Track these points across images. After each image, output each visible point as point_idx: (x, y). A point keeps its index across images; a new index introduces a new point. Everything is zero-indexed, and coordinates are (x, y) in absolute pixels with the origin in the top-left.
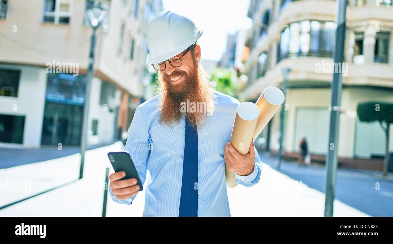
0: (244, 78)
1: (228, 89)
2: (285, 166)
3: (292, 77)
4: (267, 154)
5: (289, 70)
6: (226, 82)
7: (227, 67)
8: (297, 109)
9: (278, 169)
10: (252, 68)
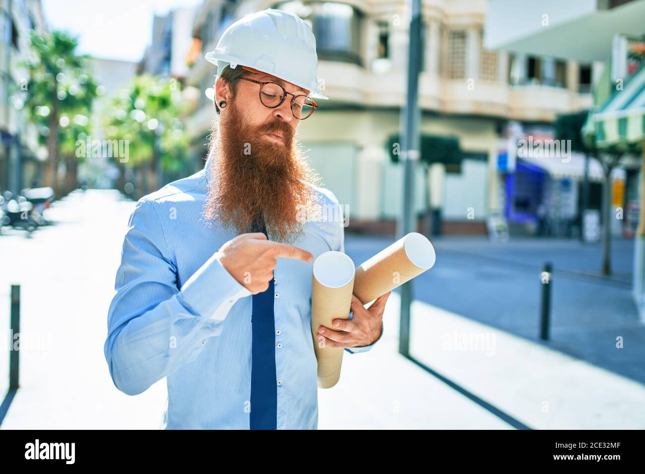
0: (191, 92)
1: (166, 114)
6: (164, 102)
7: (158, 72)
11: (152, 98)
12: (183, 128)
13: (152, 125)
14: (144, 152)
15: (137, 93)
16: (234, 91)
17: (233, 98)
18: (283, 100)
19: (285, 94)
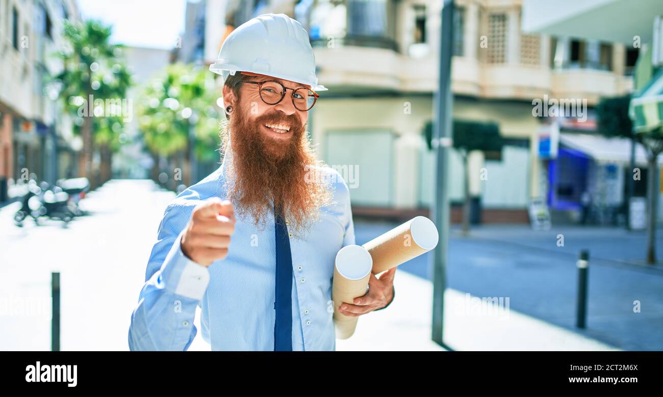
1: (200, 102)
6: (197, 91)
7: (191, 60)
11: (186, 87)
13: (186, 113)
14: (178, 142)
15: (170, 81)
16: (238, 95)
17: (238, 101)
18: (283, 96)
19: (285, 89)
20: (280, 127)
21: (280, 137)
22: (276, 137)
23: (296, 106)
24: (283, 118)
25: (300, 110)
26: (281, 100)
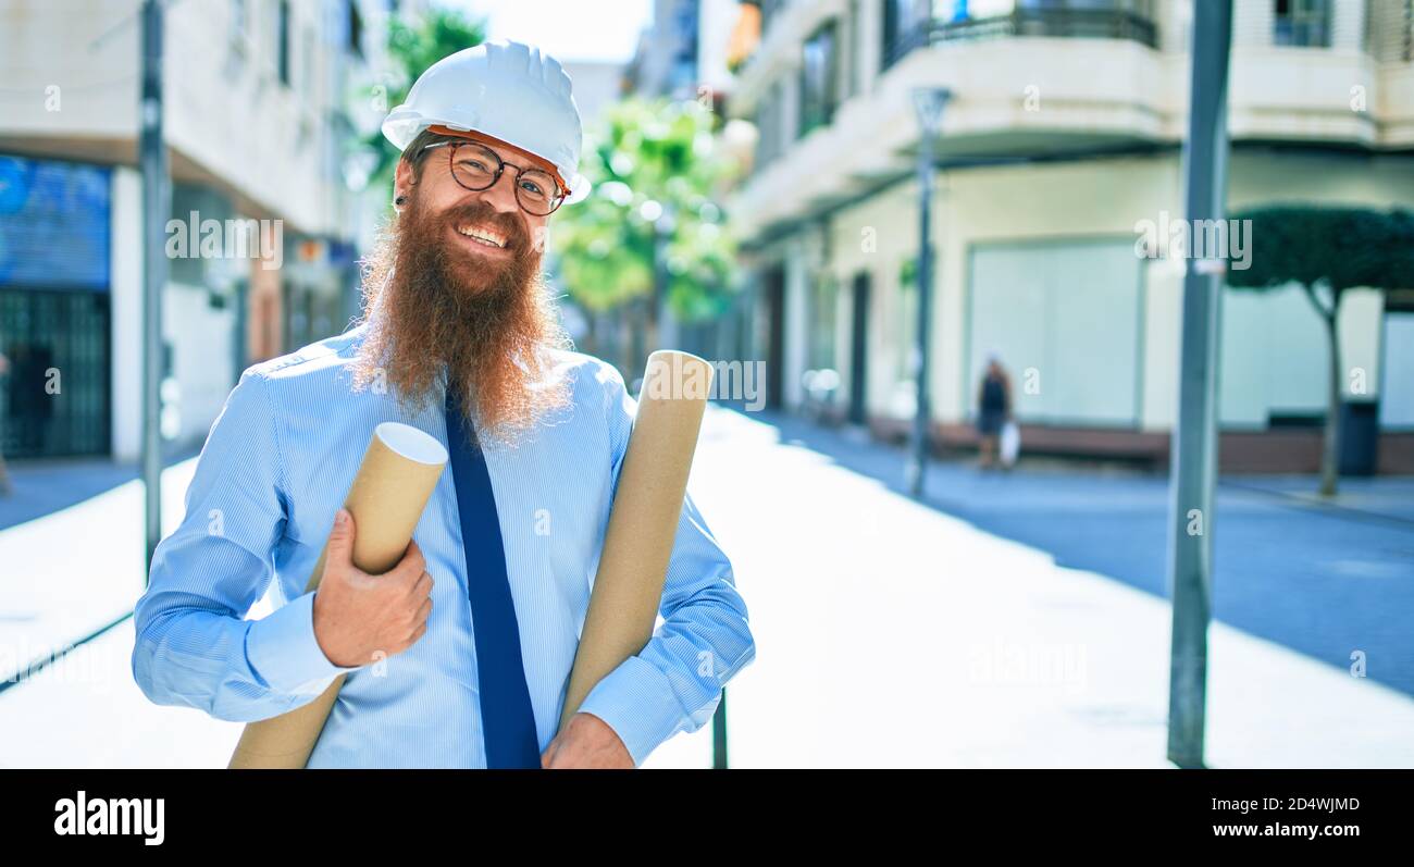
0: (741, 133)
1: (680, 185)
2: (941, 481)
3: (954, 123)
4: (856, 435)
5: (944, 97)
6: (675, 157)
7: (666, 89)
8: (972, 249)
9: (918, 494)
10: (776, 90)
11: (648, 147)
12: (722, 218)
13: (650, 212)
14: (634, 277)
15: (617, 135)
16: (419, 175)
17: (417, 184)
18: (498, 176)
19: (502, 165)
20: (483, 234)
21: (482, 252)
22: (475, 250)
23: (521, 201)
24: (491, 216)
25: (528, 212)
26: (491, 185)
